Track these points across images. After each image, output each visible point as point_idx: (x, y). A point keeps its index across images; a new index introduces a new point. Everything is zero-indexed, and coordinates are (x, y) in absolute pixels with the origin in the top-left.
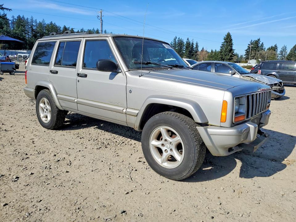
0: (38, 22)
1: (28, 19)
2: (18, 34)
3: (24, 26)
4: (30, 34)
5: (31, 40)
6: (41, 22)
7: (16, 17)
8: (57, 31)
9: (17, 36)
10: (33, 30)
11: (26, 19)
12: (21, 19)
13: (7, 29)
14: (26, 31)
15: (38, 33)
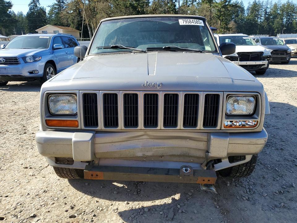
0: (273, 3)
1: (263, 2)
2: (251, 20)
3: (258, 11)
4: (262, 18)
5: (262, 24)
6: (277, 2)
7: (252, 3)
8: (293, 9)
9: (250, 22)
10: (266, 13)
11: (261, 3)
12: (257, 3)
13: (241, 16)
14: (260, 15)
15: (271, 15)
